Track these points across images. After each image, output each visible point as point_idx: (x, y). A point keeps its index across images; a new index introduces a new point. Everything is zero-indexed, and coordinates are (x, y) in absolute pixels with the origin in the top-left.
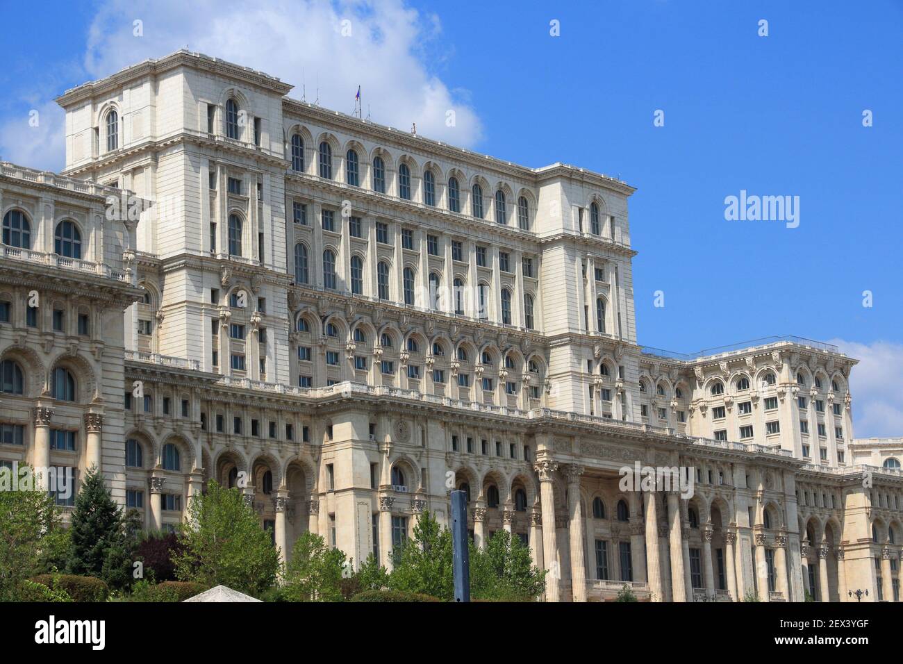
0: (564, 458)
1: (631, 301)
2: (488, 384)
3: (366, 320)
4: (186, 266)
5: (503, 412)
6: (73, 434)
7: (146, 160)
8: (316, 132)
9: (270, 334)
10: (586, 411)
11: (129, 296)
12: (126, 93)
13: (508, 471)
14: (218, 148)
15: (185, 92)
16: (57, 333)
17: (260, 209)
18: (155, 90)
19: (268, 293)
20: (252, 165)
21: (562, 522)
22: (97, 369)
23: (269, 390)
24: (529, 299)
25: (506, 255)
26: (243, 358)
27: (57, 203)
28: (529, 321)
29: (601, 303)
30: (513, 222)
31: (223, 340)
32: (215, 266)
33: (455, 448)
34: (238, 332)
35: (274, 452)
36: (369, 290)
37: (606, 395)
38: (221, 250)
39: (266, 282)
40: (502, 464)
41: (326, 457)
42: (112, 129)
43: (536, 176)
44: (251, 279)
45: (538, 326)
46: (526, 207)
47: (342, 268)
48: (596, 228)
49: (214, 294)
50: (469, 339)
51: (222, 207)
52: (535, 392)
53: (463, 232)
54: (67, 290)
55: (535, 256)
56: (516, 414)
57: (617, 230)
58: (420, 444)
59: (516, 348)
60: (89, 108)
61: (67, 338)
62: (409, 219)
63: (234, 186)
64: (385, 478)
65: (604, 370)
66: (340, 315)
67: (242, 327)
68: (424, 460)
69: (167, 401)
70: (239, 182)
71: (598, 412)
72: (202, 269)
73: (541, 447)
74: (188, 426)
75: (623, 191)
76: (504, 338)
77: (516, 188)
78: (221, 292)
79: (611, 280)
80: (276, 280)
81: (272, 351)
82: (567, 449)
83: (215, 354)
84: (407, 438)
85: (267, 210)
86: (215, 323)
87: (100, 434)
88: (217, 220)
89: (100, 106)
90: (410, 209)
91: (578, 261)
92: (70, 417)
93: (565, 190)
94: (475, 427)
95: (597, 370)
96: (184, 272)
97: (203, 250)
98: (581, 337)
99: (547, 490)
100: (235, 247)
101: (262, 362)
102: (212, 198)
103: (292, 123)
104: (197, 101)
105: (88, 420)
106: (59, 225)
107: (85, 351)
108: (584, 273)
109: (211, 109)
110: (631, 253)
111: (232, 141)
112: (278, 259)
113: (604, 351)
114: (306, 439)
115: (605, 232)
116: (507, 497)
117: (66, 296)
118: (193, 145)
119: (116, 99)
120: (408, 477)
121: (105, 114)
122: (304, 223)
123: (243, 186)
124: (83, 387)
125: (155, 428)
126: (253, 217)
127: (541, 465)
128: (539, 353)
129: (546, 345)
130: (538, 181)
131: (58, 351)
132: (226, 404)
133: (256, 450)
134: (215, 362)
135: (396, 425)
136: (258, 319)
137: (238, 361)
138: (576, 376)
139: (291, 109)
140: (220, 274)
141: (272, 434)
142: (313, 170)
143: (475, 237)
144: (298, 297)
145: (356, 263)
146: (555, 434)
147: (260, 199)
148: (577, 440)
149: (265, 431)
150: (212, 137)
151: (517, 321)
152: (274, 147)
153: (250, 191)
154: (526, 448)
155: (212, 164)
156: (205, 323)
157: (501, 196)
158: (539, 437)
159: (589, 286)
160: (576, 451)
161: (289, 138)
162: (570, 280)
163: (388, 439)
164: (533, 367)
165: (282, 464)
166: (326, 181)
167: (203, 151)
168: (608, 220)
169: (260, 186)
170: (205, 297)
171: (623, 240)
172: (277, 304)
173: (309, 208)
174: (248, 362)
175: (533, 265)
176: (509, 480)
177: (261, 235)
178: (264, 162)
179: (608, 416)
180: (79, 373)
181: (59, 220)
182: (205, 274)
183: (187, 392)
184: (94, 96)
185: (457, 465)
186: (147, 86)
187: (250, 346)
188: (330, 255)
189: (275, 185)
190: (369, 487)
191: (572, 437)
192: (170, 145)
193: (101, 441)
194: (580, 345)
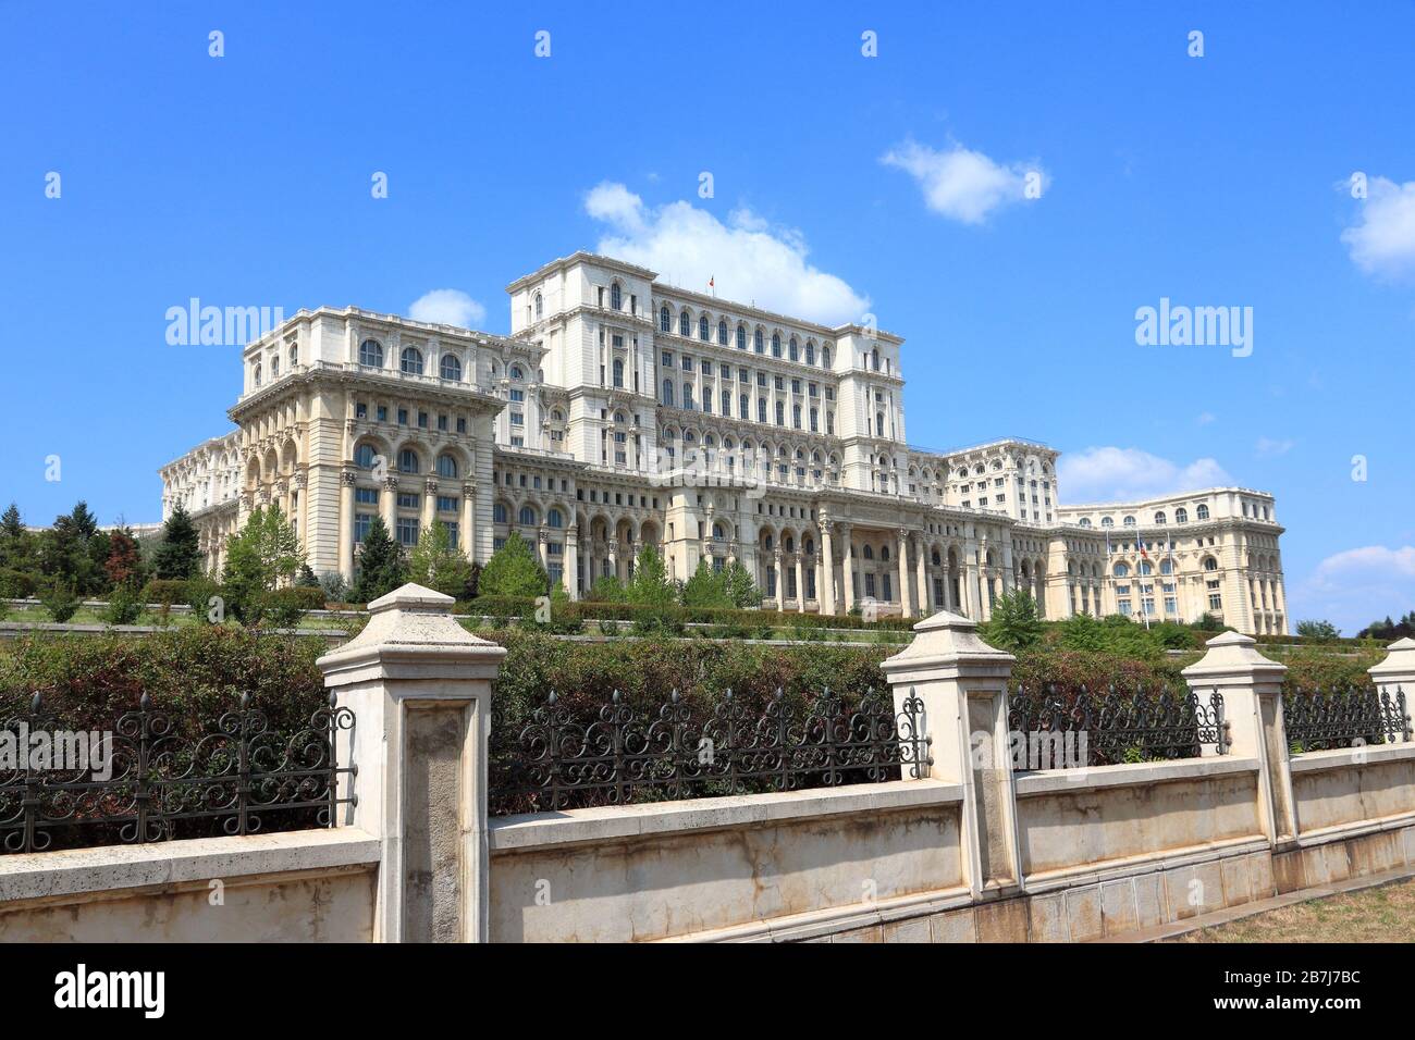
0: (838, 518)
1: (902, 416)
2: (801, 472)
3: (714, 429)
4: (584, 394)
5: (795, 487)
6: (455, 500)
7: (559, 325)
8: (678, 305)
9: (643, 439)
10: (869, 488)
11: (495, 406)
12: (547, 281)
13: (799, 527)
14: (605, 316)
15: (582, 280)
16: (441, 431)
17: (636, 356)
18: (564, 278)
19: (641, 412)
20: (630, 327)
21: (837, 561)
22: (471, 456)
23: (628, 473)
24: (830, 415)
25: (814, 386)
26: (624, 455)
27: (441, 343)
28: (830, 429)
29: (880, 417)
30: (819, 363)
31: (610, 444)
32: (603, 394)
33: (760, 511)
34: (620, 437)
35: (607, 513)
36: (716, 409)
37: (884, 478)
38: (609, 383)
39: (638, 404)
40: (794, 522)
41: (669, 518)
42: (539, 306)
43: (835, 332)
44: (629, 403)
45: (837, 432)
46: (828, 353)
47: (697, 395)
48: (876, 366)
49: (603, 412)
50: (787, 441)
51: (609, 355)
52: (835, 476)
53: (782, 371)
54: (448, 402)
55: (835, 386)
56: (805, 489)
57: (892, 368)
58: (734, 508)
59: (821, 447)
60: (525, 293)
61: (449, 434)
62: (744, 362)
63: (618, 341)
64: (709, 532)
65: (882, 461)
66: (695, 426)
67: (623, 435)
68: (737, 520)
69: (551, 482)
70: (621, 338)
71: (878, 489)
72: (594, 396)
73: (822, 511)
74: (566, 498)
75: (896, 342)
76: (811, 441)
77: (821, 341)
78: (608, 412)
79: (887, 400)
80: (647, 403)
81: (645, 450)
82: (841, 512)
83: (604, 453)
84: (725, 504)
85: (641, 357)
86: (604, 432)
87: (474, 500)
88: (605, 363)
89: (532, 291)
90: (745, 356)
91: (864, 389)
92: (452, 488)
93: (854, 341)
94: (774, 498)
95: (877, 461)
96: (582, 398)
97: (595, 382)
98: (866, 439)
99: (826, 540)
100: (618, 381)
101: (638, 457)
102: (602, 349)
103: (659, 300)
104: (591, 284)
105: (466, 490)
106: (444, 358)
107: (463, 443)
108: (868, 396)
109: (601, 290)
110: (901, 383)
111: (616, 311)
112: (648, 389)
113: (882, 448)
114: (655, 506)
115: (883, 369)
116: (798, 545)
117: (448, 406)
118: (588, 314)
119: (540, 287)
120: (725, 530)
121: (535, 296)
122: (670, 365)
123: (624, 340)
124: (462, 468)
125: (542, 499)
126: (631, 361)
127: (822, 523)
128: (838, 451)
129: (842, 445)
130: (836, 335)
131: (442, 444)
132: (597, 483)
133: (619, 514)
134: (604, 458)
135: (717, 496)
136: (634, 429)
137: (621, 457)
138: (862, 466)
139: (658, 290)
140: (607, 400)
141: (631, 503)
142: (676, 330)
143: (790, 374)
144: (665, 413)
145: (707, 392)
146: (833, 502)
147: (636, 350)
148: (848, 506)
149: (625, 501)
150: (601, 309)
151: (822, 429)
152: (645, 314)
153: (628, 344)
154: (812, 512)
155: (602, 327)
156: (597, 432)
157: (810, 347)
158: (820, 504)
159: (871, 406)
160: (848, 514)
161: (659, 310)
162: (858, 401)
163: (710, 506)
164: (833, 459)
165: (613, 521)
166: (685, 338)
167: (595, 318)
168: (885, 361)
169: (635, 341)
170: (597, 415)
171: (895, 374)
172: (648, 419)
173: (673, 356)
174: (628, 457)
175: (833, 392)
176: (799, 533)
177: (636, 373)
178: (639, 325)
179: (885, 492)
180: (459, 459)
181: (443, 354)
182: (597, 400)
183: (566, 475)
184: (528, 285)
185: (761, 523)
186: (559, 276)
187: (629, 447)
188: (688, 387)
189: (646, 340)
190: (697, 538)
191: (844, 504)
192: (573, 315)
193: (475, 505)
194: (865, 444)
